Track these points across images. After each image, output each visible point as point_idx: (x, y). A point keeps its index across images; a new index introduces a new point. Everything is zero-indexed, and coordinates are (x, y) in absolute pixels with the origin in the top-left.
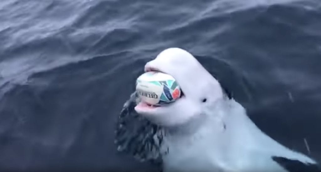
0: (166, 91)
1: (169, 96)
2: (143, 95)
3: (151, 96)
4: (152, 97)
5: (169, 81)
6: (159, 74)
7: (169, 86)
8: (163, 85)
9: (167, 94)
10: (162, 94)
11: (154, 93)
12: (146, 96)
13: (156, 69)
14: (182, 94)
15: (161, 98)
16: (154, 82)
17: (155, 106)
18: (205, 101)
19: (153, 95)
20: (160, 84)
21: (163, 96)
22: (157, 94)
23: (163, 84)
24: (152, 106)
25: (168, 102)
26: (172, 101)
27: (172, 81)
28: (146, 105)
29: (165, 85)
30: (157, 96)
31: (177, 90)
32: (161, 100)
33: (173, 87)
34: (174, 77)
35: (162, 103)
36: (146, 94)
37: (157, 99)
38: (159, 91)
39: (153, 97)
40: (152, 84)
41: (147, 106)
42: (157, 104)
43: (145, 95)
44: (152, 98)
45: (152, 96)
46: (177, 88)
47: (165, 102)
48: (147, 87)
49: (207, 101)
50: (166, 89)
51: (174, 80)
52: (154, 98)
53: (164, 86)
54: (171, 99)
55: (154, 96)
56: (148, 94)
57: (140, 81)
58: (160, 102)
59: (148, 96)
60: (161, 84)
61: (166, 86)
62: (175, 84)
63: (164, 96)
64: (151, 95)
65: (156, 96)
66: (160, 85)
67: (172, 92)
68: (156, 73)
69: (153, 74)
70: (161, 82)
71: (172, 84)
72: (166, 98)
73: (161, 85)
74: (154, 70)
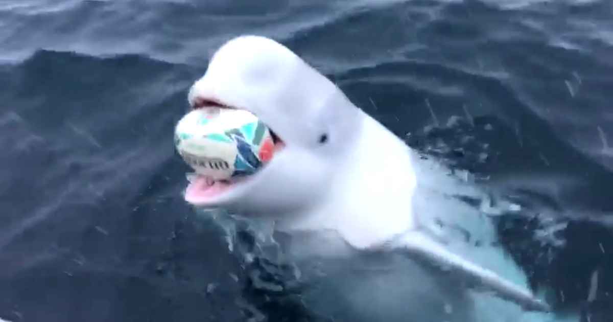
0: (244, 149)
1: (251, 159)
4: (217, 167)
5: (248, 127)
6: (223, 113)
7: (249, 139)
8: (235, 141)
10: (237, 157)
12: (204, 166)
15: (236, 165)
16: (215, 137)
18: (324, 139)
20: (228, 138)
21: (238, 161)
22: (226, 160)
23: (233, 136)
25: (251, 170)
29: (239, 137)
30: (226, 164)
32: (237, 170)
33: (257, 140)
34: (254, 114)
35: (239, 174)
36: (202, 162)
37: (228, 170)
38: (229, 152)
39: (219, 166)
42: (230, 177)
43: (200, 164)
45: (216, 165)
46: (265, 134)
47: (245, 171)
51: (254, 121)
52: (222, 167)
53: (238, 140)
54: (256, 164)
55: (221, 164)
56: (206, 162)
57: (185, 136)
58: (235, 174)
60: (230, 136)
61: (243, 139)
62: (261, 127)
63: (240, 160)
65: (224, 164)
66: (228, 142)
67: (256, 150)
70: (228, 134)
72: (247, 163)
73: (231, 140)
74: (210, 104)
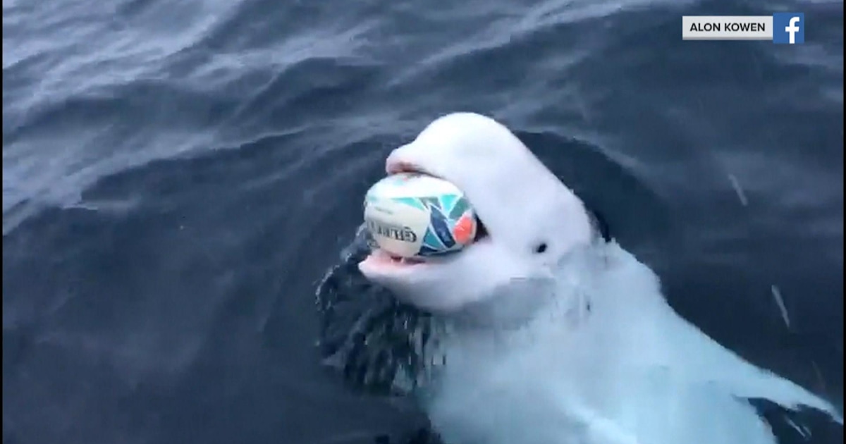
0: (438, 221)
1: (444, 234)
2: (380, 232)
3: (400, 237)
4: (402, 239)
5: (448, 198)
6: (424, 179)
7: (446, 212)
8: (430, 208)
9: (440, 230)
10: (428, 230)
11: (407, 228)
12: (388, 235)
13: (416, 168)
14: (481, 232)
15: (425, 240)
16: (409, 200)
17: (411, 261)
18: (542, 248)
19: (405, 234)
20: (422, 205)
21: (429, 235)
22: (415, 232)
23: (429, 204)
24: (402, 261)
25: (444, 251)
26: (454, 248)
27: (454, 196)
28: (389, 258)
29: (435, 207)
30: (414, 235)
31: (466, 219)
32: (427, 245)
33: (457, 213)
35: (427, 254)
36: (386, 230)
37: (415, 243)
38: (420, 222)
39: (406, 238)
40: (403, 206)
41: (390, 261)
42: (416, 255)
43: (384, 233)
44: (401, 241)
45: (402, 236)
46: (468, 214)
47: (436, 251)
48: (390, 213)
49: (548, 250)
50: (436, 216)
51: (460, 195)
52: (409, 240)
53: (433, 209)
54: (450, 243)
55: (408, 236)
56: (392, 230)
57: (374, 199)
58: (424, 250)
59: (393, 235)
60: (425, 204)
61: (438, 208)
62: (462, 205)
63: (432, 235)
64: (398, 233)
65: (411, 235)
66: (422, 208)
67: (452, 225)
68: (413, 176)
69: (405, 180)
70: (423, 200)
71: (453, 204)
72: (439, 240)
73: (425, 207)
74: (410, 170)
